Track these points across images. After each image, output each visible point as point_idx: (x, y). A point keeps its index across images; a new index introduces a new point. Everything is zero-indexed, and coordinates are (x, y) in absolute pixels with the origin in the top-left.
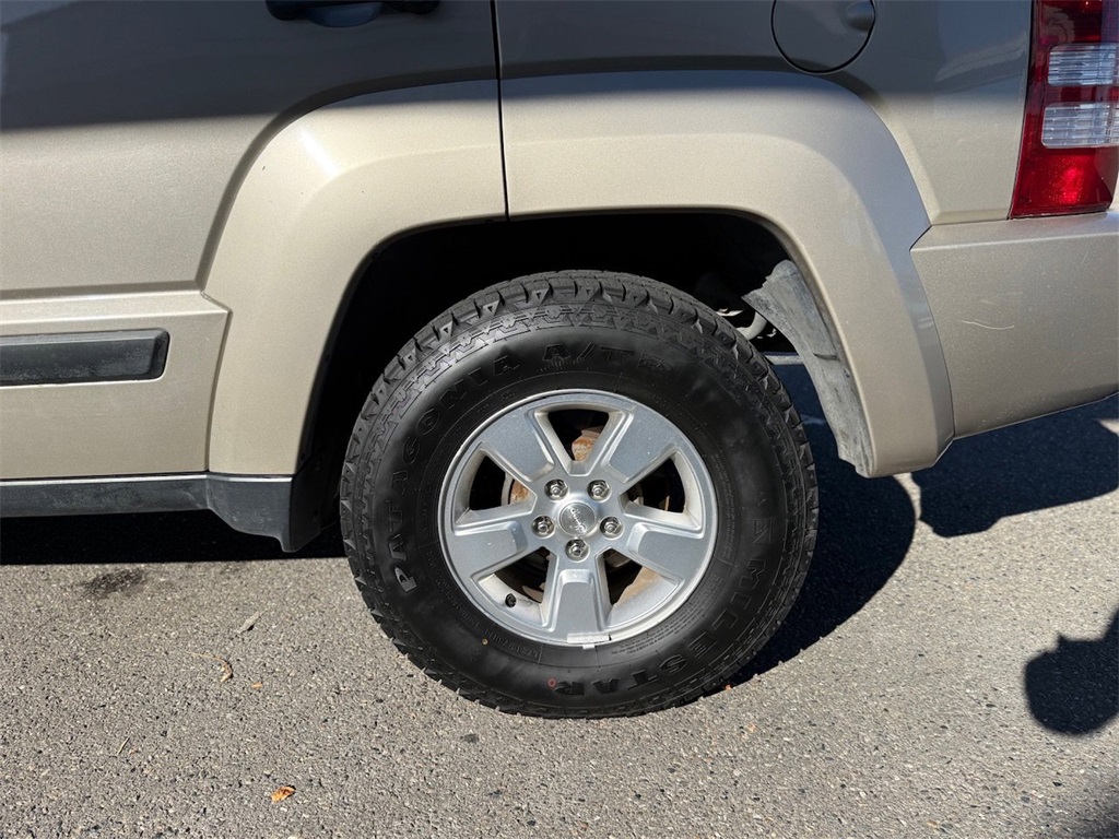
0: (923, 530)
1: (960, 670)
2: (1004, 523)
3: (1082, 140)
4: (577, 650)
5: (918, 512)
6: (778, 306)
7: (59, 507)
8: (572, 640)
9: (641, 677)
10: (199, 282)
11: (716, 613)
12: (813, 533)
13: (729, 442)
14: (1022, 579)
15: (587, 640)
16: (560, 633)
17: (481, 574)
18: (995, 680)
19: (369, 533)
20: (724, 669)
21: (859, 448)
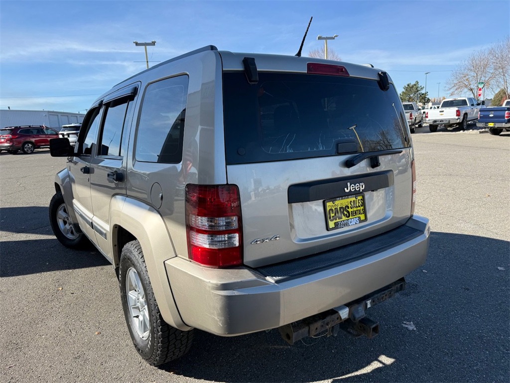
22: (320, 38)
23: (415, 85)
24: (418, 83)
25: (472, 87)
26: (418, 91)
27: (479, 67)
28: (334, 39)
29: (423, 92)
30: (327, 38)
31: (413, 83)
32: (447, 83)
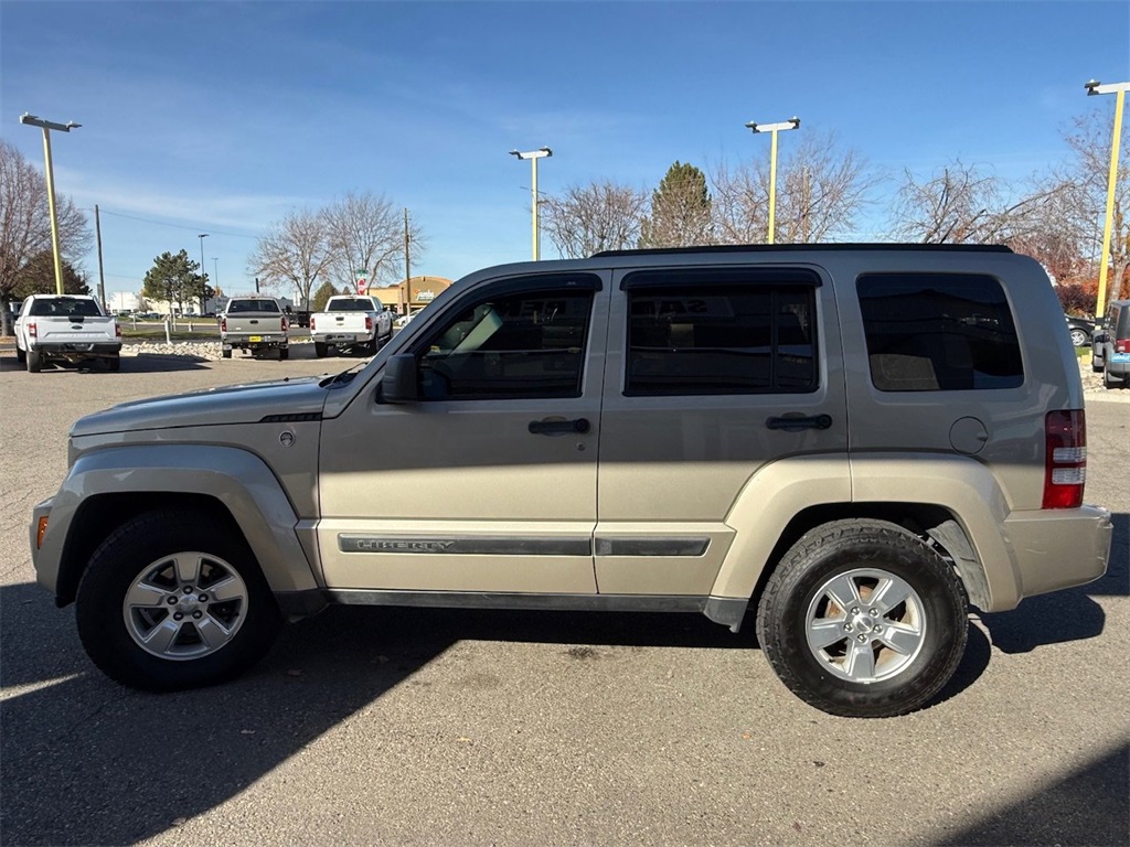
0: (995, 650)
1: (1029, 708)
2: (1039, 649)
3: (1067, 481)
4: (861, 685)
5: (991, 641)
6: (944, 536)
7: (644, 608)
8: (859, 680)
9: (891, 697)
10: (723, 520)
11: (926, 668)
12: (966, 635)
13: (934, 594)
14: (1054, 675)
15: (867, 681)
16: (854, 676)
17: (818, 648)
18: (1047, 713)
19: (778, 625)
20: (927, 696)
21: (983, 599)
22: (26, 120)
23: (180, 257)
24: (186, 254)
25: (295, 273)
26: (188, 270)
27: (305, 238)
28: (67, 130)
29: (199, 272)
30: (47, 126)
31: (175, 253)
32: (250, 262)
